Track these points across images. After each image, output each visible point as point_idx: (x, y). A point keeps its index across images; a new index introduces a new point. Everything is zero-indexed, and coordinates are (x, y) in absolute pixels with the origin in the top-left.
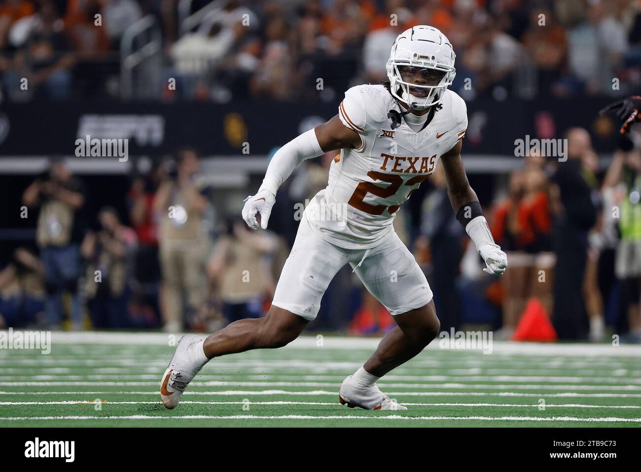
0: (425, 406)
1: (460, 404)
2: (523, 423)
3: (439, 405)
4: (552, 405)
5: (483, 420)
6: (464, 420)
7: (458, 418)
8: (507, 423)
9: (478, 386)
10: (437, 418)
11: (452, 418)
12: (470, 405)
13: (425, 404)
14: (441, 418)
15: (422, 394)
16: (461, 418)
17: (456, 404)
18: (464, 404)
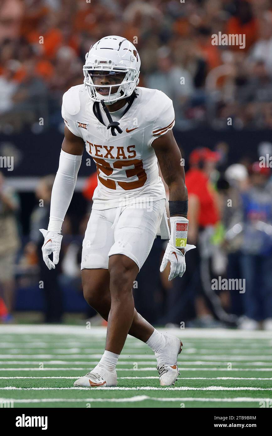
0: (35, 379)
1: (62, 378)
2: (114, 392)
3: (46, 378)
4: (137, 378)
5: (82, 390)
6: (67, 390)
7: (62, 388)
8: (101, 392)
9: (77, 363)
10: (45, 389)
11: (57, 388)
12: (71, 378)
13: (35, 378)
14: (48, 389)
15: (32, 369)
16: (64, 389)
17: (60, 377)
18: (66, 378)
